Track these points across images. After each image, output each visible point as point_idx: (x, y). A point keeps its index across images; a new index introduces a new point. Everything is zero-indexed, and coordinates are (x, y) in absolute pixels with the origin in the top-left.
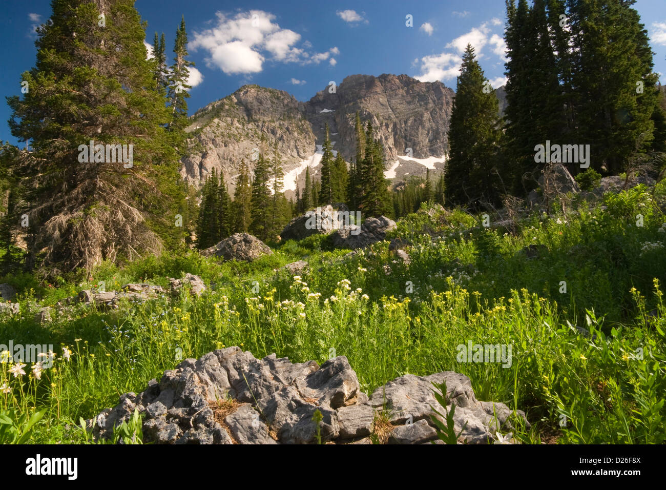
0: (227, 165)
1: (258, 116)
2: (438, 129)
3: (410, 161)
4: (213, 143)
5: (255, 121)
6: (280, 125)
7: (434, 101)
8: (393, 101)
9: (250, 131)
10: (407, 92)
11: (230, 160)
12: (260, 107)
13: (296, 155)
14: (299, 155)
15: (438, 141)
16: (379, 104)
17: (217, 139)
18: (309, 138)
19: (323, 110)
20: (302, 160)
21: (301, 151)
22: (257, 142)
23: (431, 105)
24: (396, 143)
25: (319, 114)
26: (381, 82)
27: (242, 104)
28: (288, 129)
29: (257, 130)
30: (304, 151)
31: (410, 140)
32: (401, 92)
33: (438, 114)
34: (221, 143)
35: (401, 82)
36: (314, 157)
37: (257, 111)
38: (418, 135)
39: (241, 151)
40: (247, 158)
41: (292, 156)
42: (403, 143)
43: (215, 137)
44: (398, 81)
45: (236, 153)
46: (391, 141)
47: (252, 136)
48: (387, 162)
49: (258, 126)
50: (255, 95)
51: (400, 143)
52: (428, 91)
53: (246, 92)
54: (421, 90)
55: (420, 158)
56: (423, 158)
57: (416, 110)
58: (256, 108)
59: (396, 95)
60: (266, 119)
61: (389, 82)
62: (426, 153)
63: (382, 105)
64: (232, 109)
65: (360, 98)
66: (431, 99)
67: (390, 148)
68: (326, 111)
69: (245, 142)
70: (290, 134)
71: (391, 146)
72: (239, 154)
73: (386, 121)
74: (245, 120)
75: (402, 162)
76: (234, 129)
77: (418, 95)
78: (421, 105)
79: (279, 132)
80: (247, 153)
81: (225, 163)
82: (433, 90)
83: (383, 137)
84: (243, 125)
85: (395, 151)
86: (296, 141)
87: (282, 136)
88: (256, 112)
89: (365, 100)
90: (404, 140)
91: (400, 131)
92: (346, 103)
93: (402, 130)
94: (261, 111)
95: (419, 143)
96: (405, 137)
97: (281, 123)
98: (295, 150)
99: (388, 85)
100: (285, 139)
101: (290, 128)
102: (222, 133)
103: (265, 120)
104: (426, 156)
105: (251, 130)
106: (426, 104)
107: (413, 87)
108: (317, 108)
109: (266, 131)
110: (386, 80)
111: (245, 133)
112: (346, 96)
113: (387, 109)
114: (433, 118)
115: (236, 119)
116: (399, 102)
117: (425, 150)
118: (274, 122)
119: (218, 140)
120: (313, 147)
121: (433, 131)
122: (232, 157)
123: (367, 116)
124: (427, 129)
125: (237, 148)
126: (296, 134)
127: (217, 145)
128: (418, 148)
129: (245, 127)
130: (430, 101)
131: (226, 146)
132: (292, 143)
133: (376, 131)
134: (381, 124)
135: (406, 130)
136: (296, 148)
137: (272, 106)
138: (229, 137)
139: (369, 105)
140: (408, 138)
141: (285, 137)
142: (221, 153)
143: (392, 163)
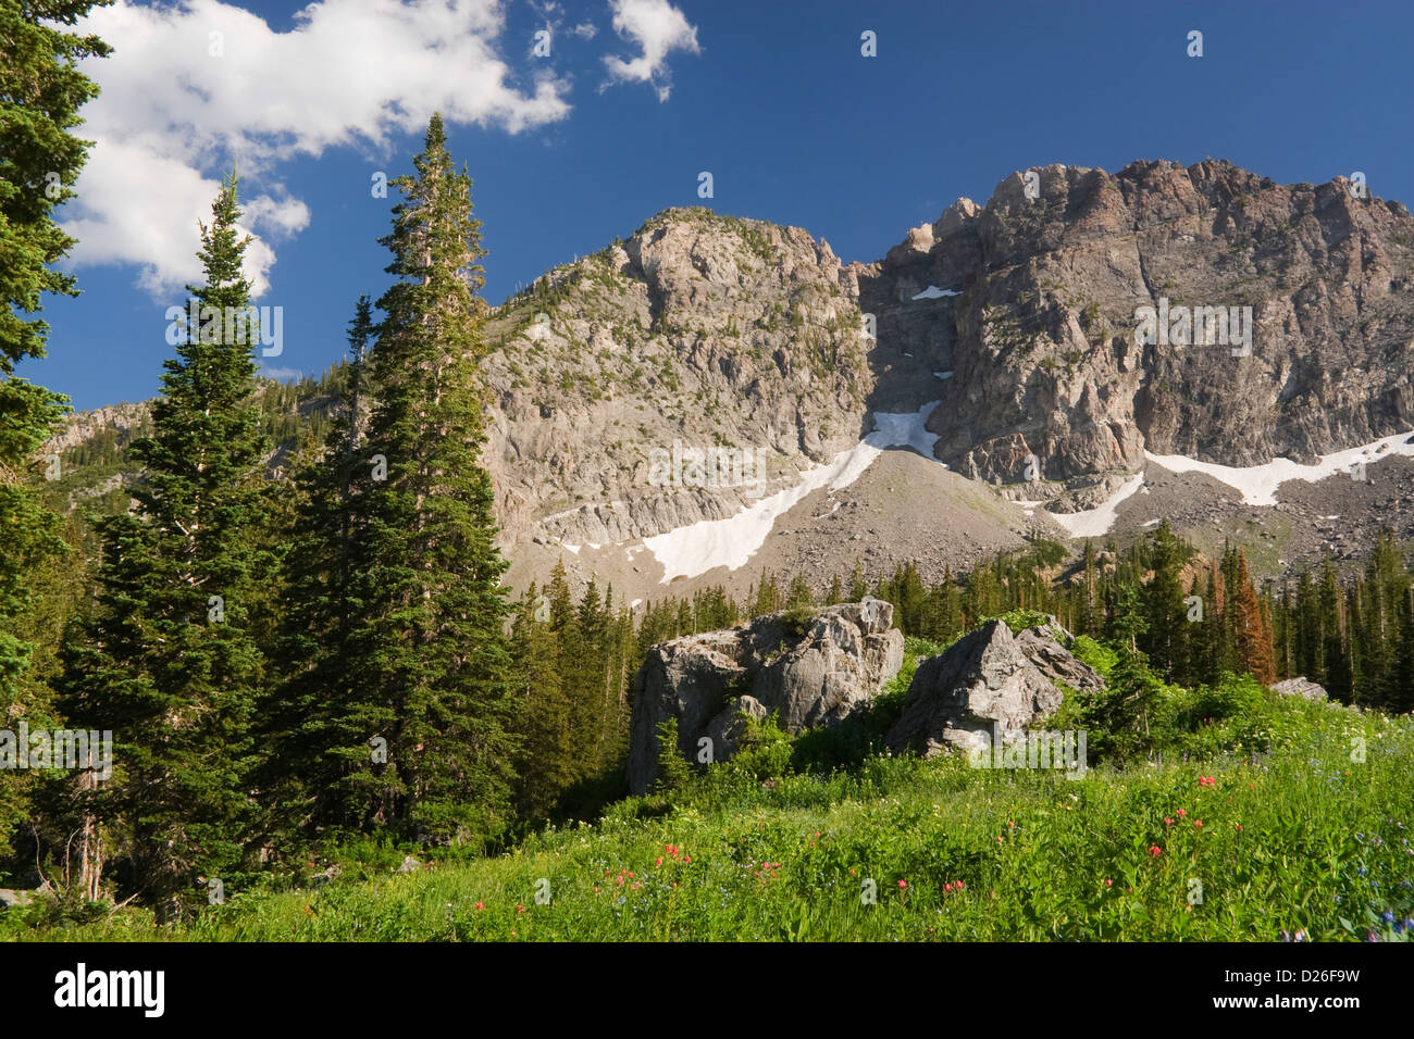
0: (540, 478)
1: (686, 315)
2: (1315, 357)
3: (1189, 474)
4: (503, 406)
5: (676, 331)
6: (756, 344)
7: (1316, 255)
8: (1161, 260)
9: (649, 364)
10: (1219, 227)
11: (553, 463)
12: (697, 284)
13: (792, 446)
14: (803, 447)
15: (1314, 401)
16: (1105, 270)
17: (518, 394)
18: (851, 389)
19: (924, 289)
20: (811, 464)
21: (812, 433)
22: (664, 403)
23: (1301, 270)
24: (1144, 409)
25: (908, 303)
26: (1124, 189)
27: (643, 275)
28: (778, 357)
29: (673, 361)
30: (823, 434)
31: (1203, 398)
32: (1198, 225)
33: (1323, 302)
34: (530, 407)
35: (1200, 191)
36: (852, 455)
37: (686, 299)
38: (1233, 378)
39: (594, 435)
40: (610, 455)
41: (779, 450)
42: (1175, 411)
43: (514, 385)
44: (1188, 184)
45: (576, 439)
46: (1122, 404)
47: (652, 381)
48: (1096, 478)
49: (680, 348)
50: (689, 244)
51: (1162, 409)
52: (1295, 220)
53: (660, 235)
54: (1271, 214)
55: (1233, 464)
56: (1245, 465)
57: (1240, 290)
58: (683, 286)
59: (1174, 235)
60: (709, 323)
61: (1155, 189)
62: (1259, 447)
63: (1117, 273)
64: (604, 290)
65: (1041, 252)
66: (1305, 246)
67: (1116, 429)
68: (933, 293)
69: (616, 402)
70: (784, 374)
71: (1121, 421)
72: (588, 442)
73: (1118, 332)
74: (640, 328)
75: (1155, 478)
76: (591, 360)
77: (1256, 234)
78: (1261, 271)
79: (747, 370)
80: (614, 439)
81: (533, 472)
82: (1317, 213)
83: (1093, 391)
84: (630, 345)
85: (1133, 436)
86: (800, 398)
87: (755, 383)
88: (680, 303)
89: (1055, 257)
90: (1179, 397)
91: (1169, 364)
92: (993, 268)
93: (1175, 363)
94: (699, 298)
95: (1235, 407)
96: (1186, 389)
97: (761, 338)
98: (793, 430)
99: (1151, 200)
100: (762, 391)
101: (788, 355)
102: (543, 371)
103: (708, 328)
104: (1260, 458)
105: (653, 360)
106: (1283, 266)
107: (1240, 206)
108: (901, 283)
109: (703, 364)
110: (1141, 185)
111: (629, 373)
112: (998, 245)
113: (1134, 286)
114: (1302, 316)
115: (610, 325)
116: (1182, 261)
117: (1258, 433)
118: (735, 334)
119: (522, 397)
120: (855, 420)
121: (1298, 365)
122: (561, 454)
123: (1045, 313)
124: (1271, 356)
125: (583, 420)
126: (804, 376)
127: (516, 412)
128: (1230, 427)
129: (635, 352)
130: (1301, 253)
131: (545, 414)
132: (786, 405)
133: (1067, 370)
134: (1096, 344)
135: (1190, 361)
136: (799, 423)
137: (741, 280)
138: (565, 385)
139: (1068, 276)
140: (1195, 392)
141: (764, 386)
142: (526, 437)
143: (1116, 480)
